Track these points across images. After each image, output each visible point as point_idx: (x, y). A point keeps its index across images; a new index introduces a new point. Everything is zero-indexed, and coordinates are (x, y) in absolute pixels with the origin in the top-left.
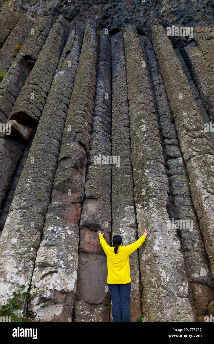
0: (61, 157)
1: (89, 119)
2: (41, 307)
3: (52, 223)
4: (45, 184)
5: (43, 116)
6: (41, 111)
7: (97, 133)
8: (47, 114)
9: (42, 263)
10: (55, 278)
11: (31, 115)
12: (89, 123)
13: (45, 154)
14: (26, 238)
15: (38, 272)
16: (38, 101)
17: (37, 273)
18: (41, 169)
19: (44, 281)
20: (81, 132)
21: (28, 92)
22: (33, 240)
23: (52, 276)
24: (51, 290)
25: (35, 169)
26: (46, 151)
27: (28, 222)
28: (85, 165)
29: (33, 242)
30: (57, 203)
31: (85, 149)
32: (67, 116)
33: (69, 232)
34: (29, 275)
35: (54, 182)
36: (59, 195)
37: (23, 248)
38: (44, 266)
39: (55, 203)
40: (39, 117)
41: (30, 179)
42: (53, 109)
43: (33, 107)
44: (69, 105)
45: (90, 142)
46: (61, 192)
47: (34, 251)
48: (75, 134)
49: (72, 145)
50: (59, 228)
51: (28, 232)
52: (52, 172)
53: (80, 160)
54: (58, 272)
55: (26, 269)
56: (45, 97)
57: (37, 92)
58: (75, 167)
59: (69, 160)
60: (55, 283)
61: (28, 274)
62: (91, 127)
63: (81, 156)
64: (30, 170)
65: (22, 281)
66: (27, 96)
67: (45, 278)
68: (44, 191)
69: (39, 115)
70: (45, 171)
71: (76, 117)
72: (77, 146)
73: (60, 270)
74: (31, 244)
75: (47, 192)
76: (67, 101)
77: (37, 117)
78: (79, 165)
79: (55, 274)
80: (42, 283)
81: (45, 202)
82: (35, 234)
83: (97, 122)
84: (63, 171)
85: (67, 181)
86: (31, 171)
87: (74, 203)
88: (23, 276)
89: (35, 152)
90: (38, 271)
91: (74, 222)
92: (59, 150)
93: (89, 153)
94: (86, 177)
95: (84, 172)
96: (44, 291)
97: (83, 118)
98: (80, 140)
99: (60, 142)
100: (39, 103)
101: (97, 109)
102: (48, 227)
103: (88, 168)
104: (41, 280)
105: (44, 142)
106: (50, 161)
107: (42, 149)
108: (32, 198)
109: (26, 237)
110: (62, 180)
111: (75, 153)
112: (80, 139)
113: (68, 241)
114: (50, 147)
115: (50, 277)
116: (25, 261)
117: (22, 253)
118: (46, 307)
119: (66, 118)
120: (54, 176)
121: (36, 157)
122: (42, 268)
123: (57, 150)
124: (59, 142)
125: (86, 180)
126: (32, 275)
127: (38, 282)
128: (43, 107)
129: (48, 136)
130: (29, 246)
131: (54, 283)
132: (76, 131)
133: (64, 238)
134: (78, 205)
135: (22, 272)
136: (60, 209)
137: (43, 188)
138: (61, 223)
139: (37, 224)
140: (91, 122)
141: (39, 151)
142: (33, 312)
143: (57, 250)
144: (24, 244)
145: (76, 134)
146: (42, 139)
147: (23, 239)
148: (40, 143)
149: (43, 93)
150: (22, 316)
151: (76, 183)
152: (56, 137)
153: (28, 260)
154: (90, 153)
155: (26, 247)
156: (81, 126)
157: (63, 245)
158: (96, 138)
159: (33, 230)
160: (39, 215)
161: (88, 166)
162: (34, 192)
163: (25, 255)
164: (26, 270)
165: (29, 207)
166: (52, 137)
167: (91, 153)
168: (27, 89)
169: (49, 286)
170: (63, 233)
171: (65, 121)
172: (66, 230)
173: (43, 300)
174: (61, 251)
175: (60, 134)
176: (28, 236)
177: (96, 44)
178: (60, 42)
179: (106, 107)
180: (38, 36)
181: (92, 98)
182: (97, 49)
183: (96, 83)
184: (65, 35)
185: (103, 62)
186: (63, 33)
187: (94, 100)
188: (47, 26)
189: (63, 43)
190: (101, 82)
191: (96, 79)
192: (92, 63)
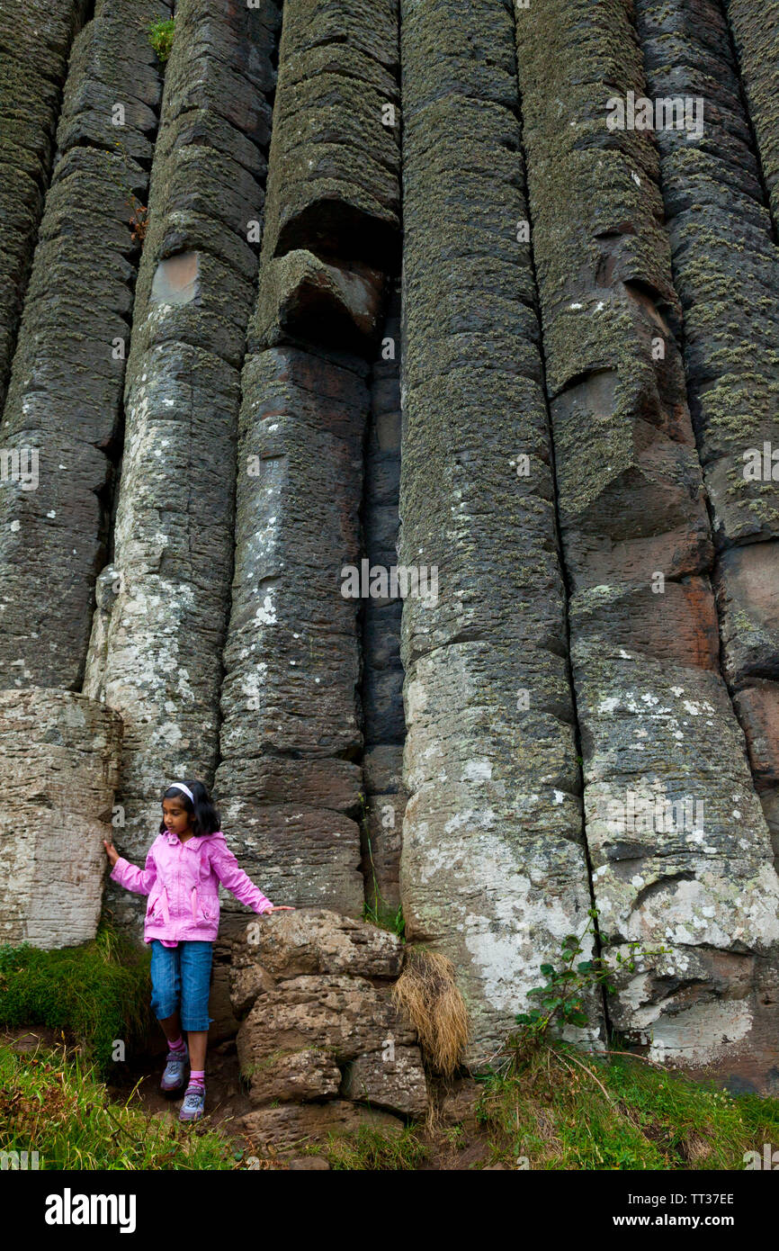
0: (560, 374)
1: (643, 147)
2: (663, 1011)
3: (608, 679)
4: (529, 516)
5: (417, 195)
6: (397, 170)
7: (699, 210)
8: (433, 178)
9: (618, 843)
10: (689, 901)
11: (365, 206)
12: (647, 173)
13: (485, 381)
14: (521, 757)
15: (616, 883)
16: (371, 125)
17: (612, 888)
18: (493, 453)
19: (648, 916)
20: (627, 229)
21: (316, 93)
22: (553, 760)
23: (673, 892)
24: (686, 945)
25: (465, 456)
26: (487, 362)
27: (508, 690)
28: (680, 392)
29: (556, 769)
30: (605, 588)
31: (664, 311)
32: (530, 162)
33: (691, 708)
34: (580, 897)
35: (563, 501)
36: (598, 556)
37: (523, 797)
38: (631, 855)
39: (595, 590)
40: (397, 206)
41: (457, 504)
42: (452, 146)
43: (360, 162)
44: (520, 102)
45: (674, 270)
46: (602, 539)
47: (568, 805)
48: (601, 248)
49: (600, 306)
50: (646, 697)
51: (525, 730)
52: (540, 457)
53: (657, 370)
54: (697, 876)
55: (559, 875)
56: (393, 90)
57: (356, 82)
58: (644, 410)
59: (605, 381)
60: (695, 918)
61: (576, 893)
62: (662, 190)
64: (445, 464)
65: (559, 922)
66: (321, 112)
67: (647, 904)
68: (535, 546)
69: (393, 195)
70: (508, 456)
71: (581, 156)
72: (624, 304)
73: (700, 866)
74: (550, 776)
75: (546, 548)
76: (505, 80)
77: (392, 209)
78: (656, 394)
79: (683, 884)
80: (643, 922)
81: (551, 595)
82: (553, 733)
83: (683, 153)
84: (587, 439)
85: (622, 482)
86: (449, 471)
87: (678, 580)
88: (556, 902)
89: (436, 379)
90: (612, 878)
91: (699, 664)
92: (539, 343)
93: (684, 323)
94: (699, 446)
95: (684, 422)
96: (659, 955)
97: (616, 153)
98: (630, 273)
99: (533, 303)
100: (377, 135)
101: (667, 81)
102: (595, 700)
103: (698, 402)
104: (637, 913)
105: (465, 324)
106: (517, 405)
107: (468, 357)
108: (493, 585)
109: (521, 751)
110: (600, 481)
111: (627, 343)
112: (633, 264)
113: (700, 744)
114: (496, 338)
115: (669, 897)
116: (546, 846)
117: (527, 816)
118: (685, 1013)
119: (525, 177)
120: (554, 472)
121: (450, 403)
122: (625, 865)
123: (531, 349)
124: (528, 304)
125: (704, 463)
126: (593, 897)
127: (627, 920)
128: (400, 146)
129: (471, 288)
130: (545, 784)
131: (689, 919)
132: (599, 231)
133: (679, 735)
134: (698, 582)
135: (549, 887)
136: (624, 614)
137: (524, 534)
138: (647, 676)
139: (548, 691)
140: (652, 162)
141: (456, 373)
142: (637, 1035)
143: (665, 788)
144: (522, 779)
145: (604, 244)
146: (449, 309)
147: (514, 762)
148: (449, 332)
149: (377, 74)
150: (602, 1047)
151: (666, 487)
152: (508, 282)
153: (557, 841)
154: (692, 322)
155: (535, 793)
156: (620, 196)
157: (684, 766)
158: (703, 238)
159: (539, 719)
160: (543, 653)
161: (698, 393)
162: (494, 557)
163: (542, 822)
164: (562, 878)
165: (494, 626)
166: (492, 290)
167: (694, 326)
168: (305, 77)
169: (675, 933)
170: (668, 714)
171: (525, 191)
172: (677, 701)
173: (665, 986)
174: (682, 790)
175: (523, 265)
176: (527, 747)
179: (705, 55)
181: (627, 27)
187: (636, 34)
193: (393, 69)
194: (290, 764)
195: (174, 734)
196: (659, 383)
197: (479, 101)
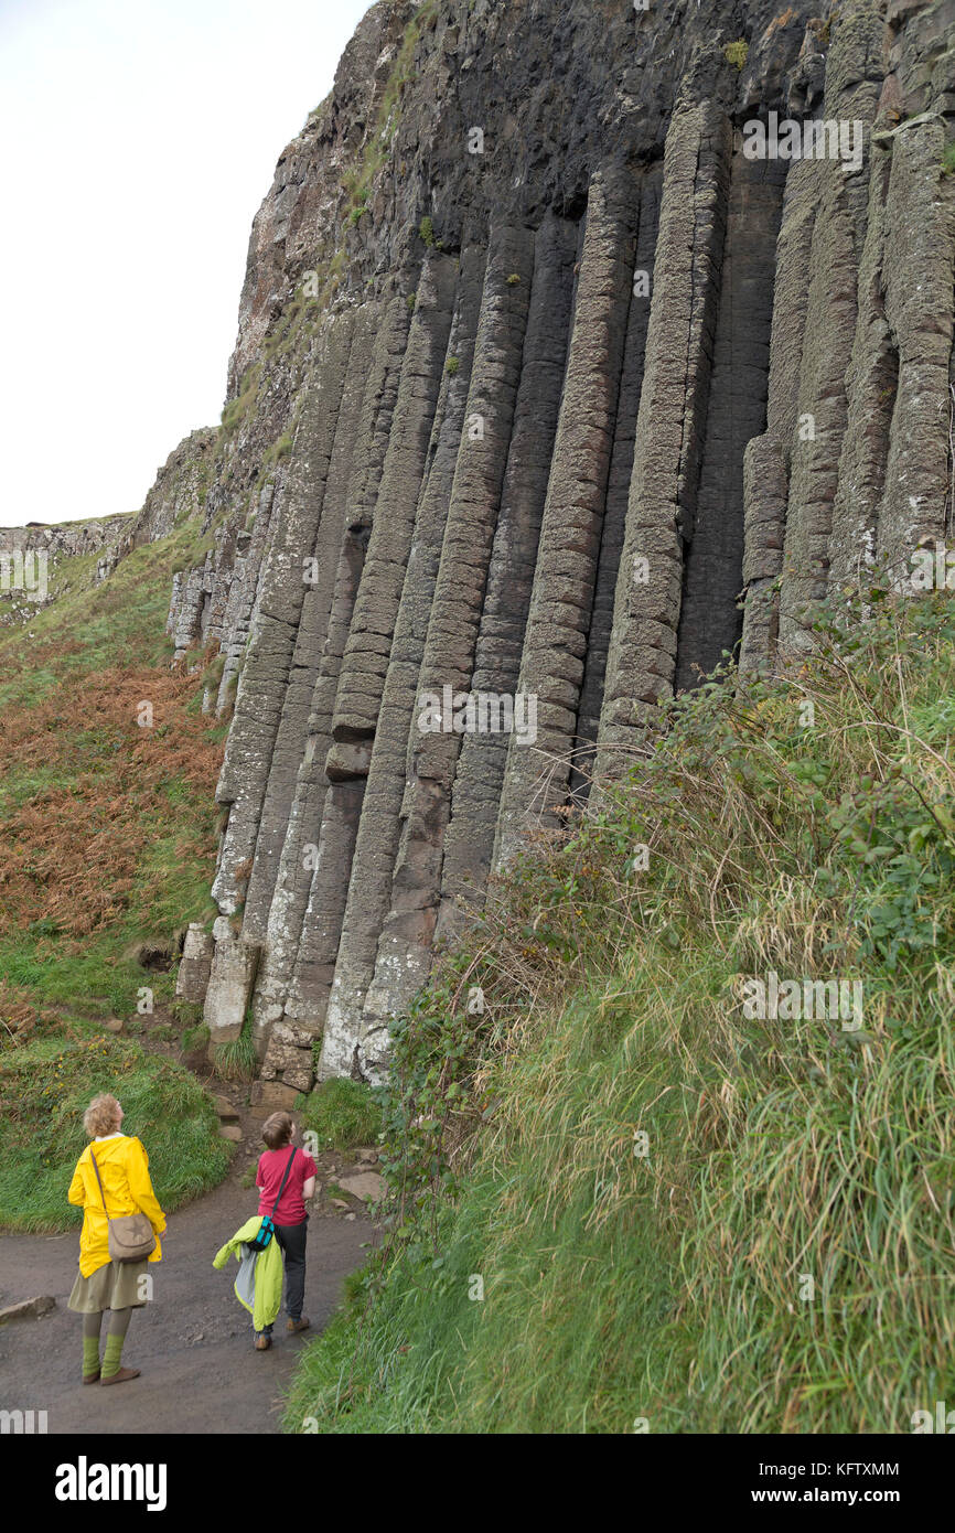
3: (386, 950)
4: (375, 880)
5: (381, 716)
6: (379, 698)
8: (382, 708)
9: (370, 1013)
10: (384, 1036)
11: (356, 725)
13: (374, 818)
15: (366, 1026)
16: (370, 677)
18: (369, 852)
19: (371, 1039)
21: (349, 663)
22: (362, 980)
23: (382, 1032)
25: (361, 853)
26: (377, 809)
27: (352, 953)
29: (362, 983)
30: (396, 912)
31: (440, 785)
33: (409, 965)
35: (394, 871)
36: (399, 897)
37: (348, 992)
39: (392, 913)
40: (375, 718)
41: (353, 875)
43: (360, 700)
46: (405, 889)
47: (362, 997)
48: (415, 759)
49: (414, 785)
50: (395, 959)
52: (386, 853)
53: (426, 817)
56: (388, 648)
57: (365, 653)
61: (355, 1028)
63: (427, 808)
65: (348, 1038)
67: (373, 1035)
68: (375, 893)
69: (374, 712)
70: (374, 853)
72: (417, 787)
74: (360, 985)
75: (379, 894)
76: (420, 650)
77: (372, 720)
78: (423, 829)
79: (385, 1030)
80: (368, 1042)
82: (363, 970)
87: (424, 908)
88: (349, 1030)
90: (363, 1025)
91: (421, 945)
95: (441, 838)
96: (369, 1053)
98: (419, 774)
102: (380, 958)
104: (368, 1037)
105: (372, 790)
106: (384, 829)
107: (370, 807)
108: (357, 910)
109: (351, 976)
110: (398, 867)
111: (413, 808)
112: (420, 770)
113: (407, 979)
114: (383, 797)
115: (379, 1034)
116: (351, 1011)
117: (349, 999)
118: (374, 1072)
120: (394, 857)
122: (370, 1021)
123: (397, 799)
127: (365, 1040)
130: (359, 988)
131: (382, 1042)
133: (401, 975)
134: (431, 910)
136: (400, 923)
137: (372, 888)
138: (399, 950)
139: (367, 953)
143: (390, 995)
144: (349, 986)
146: (370, 782)
147: (349, 979)
151: (419, 871)
153: (355, 1009)
155: (352, 991)
157: (397, 987)
159: (364, 963)
160: (370, 938)
162: (359, 898)
163: (354, 1002)
164: (353, 1022)
165: (353, 927)
166: (387, 772)
169: (377, 1046)
170: (400, 966)
172: (407, 960)
175: (402, 756)
177: (496, 364)
178: (422, 407)
179: (505, 624)
180: (373, 424)
181: (468, 617)
182: (500, 384)
183: (490, 545)
184: (439, 350)
185: (519, 426)
186: (432, 353)
187: (476, 616)
188: (395, 353)
189: (432, 399)
190: (502, 530)
191: (489, 529)
192: (468, 485)
193: (390, 636)
194: (310, 966)
195: (280, 952)
196: (427, 823)
197: (406, 664)
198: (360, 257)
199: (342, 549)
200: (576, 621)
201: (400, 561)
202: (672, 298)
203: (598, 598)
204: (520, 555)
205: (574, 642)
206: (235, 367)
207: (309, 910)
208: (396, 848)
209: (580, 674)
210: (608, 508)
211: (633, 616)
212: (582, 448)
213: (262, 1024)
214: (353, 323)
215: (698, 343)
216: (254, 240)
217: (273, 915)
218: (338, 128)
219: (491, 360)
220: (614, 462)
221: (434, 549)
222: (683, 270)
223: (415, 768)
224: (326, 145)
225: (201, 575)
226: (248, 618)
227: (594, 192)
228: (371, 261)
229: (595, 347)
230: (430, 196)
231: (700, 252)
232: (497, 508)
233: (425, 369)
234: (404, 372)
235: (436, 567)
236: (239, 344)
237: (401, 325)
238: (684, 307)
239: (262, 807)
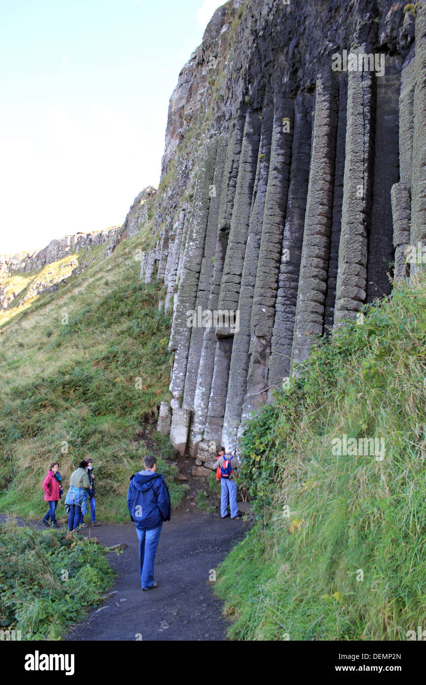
1: (269, 300)
4: (239, 381)
6: (238, 302)
12: (268, 306)
14: (231, 423)
18: (236, 369)
20: (257, 325)
21: (223, 288)
22: (235, 424)
25: (233, 370)
28: (267, 356)
30: (251, 394)
31: (266, 339)
35: (247, 377)
36: (251, 388)
37: (230, 429)
39: (248, 395)
43: (229, 304)
46: (252, 384)
47: (236, 431)
48: (254, 328)
49: (254, 340)
50: (249, 414)
52: (243, 370)
56: (240, 281)
57: (230, 284)
58: (256, 362)
62: (275, 307)
63: (260, 350)
68: (240, 387)
70: (239, 370)
71: (254, 307)
76: (254, 280)
78: (259, 359)
81: (241, 395)
82: (236, 419)
83: (278, 299)
87: (261, 393)
92: (249, 344)
95: (267, 362)
97: (259, 306)
98: (257, 335)
100: (234, 295)
101: (280, 278)
105: (237, 342)
106: (242, 359)
107: (236, 349)
111: (255, 349)
114: (241, 345)
117: (231, 432)
120: (247, 371)
123: (247, 346)
124: (249, 336)
125: (269, 370)
132: (254, 325)
134: (265, 393)
136: (251, 399)
137: (238, 385)
139: (238, 412)
140: (272, 302)
151: (258, 377)
152: (245, 332)
153: (234, 436)
156: (257, 317)
160: (239, 406)
166: (242, 334)
168: (223, 283)
175: (248, 328)
177: (281, 156)
178: (249, 176)
179: (291, 268)
180: (228, 184)
181: (274, 265)
182: (283, 165)
183: (282, 234)
184: (255, 151)
185: (292, 182)
186: (252, 152)
187: (278, 265)
188: (236, 154)
189: (254, 172)
190: (287, 227)
191: (281, 227)
192: (271, 208)
193: (240, 275)
194: (213, 419)
195: (200, 413)
196: (261, 355)
197: (248, 287)
198: (219, 114)
199: (218, 239)
200: (322, 265)
201: (243, 243)
202: (356, 126)
203: (331, 255)
204: (296, 238)
205: (322, 275)
206: (164, 161)
207: (212, 395)
208: (248, 367)
209: (325, 288)
210: (333, 216)
211: (347, 262)
212: (320, 190)
213: (194, 443)
214: (217, 142)
215: (368, 144)
216: (170, 107)
217: (196, 397)
218: (205, 59)
219: (278, 155)
220: (335, 196)
221: (258, 237)
222: (359, 114)
223: (254, 332)
224: (200, 66)
225: (155, 252)
226: (176, 270)
227: (319, 83)
228: (224, 116)
229: (323, 147)
230: (248, 88)
231: (366, 106)
232: (284, 217)
233: (250, 160)
234: (241, 162)
235: (259, 244)
236: (166, 151)
237: (238, 142)
238: (361, 130)
239: (188, 352)
